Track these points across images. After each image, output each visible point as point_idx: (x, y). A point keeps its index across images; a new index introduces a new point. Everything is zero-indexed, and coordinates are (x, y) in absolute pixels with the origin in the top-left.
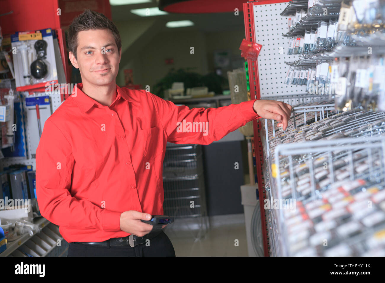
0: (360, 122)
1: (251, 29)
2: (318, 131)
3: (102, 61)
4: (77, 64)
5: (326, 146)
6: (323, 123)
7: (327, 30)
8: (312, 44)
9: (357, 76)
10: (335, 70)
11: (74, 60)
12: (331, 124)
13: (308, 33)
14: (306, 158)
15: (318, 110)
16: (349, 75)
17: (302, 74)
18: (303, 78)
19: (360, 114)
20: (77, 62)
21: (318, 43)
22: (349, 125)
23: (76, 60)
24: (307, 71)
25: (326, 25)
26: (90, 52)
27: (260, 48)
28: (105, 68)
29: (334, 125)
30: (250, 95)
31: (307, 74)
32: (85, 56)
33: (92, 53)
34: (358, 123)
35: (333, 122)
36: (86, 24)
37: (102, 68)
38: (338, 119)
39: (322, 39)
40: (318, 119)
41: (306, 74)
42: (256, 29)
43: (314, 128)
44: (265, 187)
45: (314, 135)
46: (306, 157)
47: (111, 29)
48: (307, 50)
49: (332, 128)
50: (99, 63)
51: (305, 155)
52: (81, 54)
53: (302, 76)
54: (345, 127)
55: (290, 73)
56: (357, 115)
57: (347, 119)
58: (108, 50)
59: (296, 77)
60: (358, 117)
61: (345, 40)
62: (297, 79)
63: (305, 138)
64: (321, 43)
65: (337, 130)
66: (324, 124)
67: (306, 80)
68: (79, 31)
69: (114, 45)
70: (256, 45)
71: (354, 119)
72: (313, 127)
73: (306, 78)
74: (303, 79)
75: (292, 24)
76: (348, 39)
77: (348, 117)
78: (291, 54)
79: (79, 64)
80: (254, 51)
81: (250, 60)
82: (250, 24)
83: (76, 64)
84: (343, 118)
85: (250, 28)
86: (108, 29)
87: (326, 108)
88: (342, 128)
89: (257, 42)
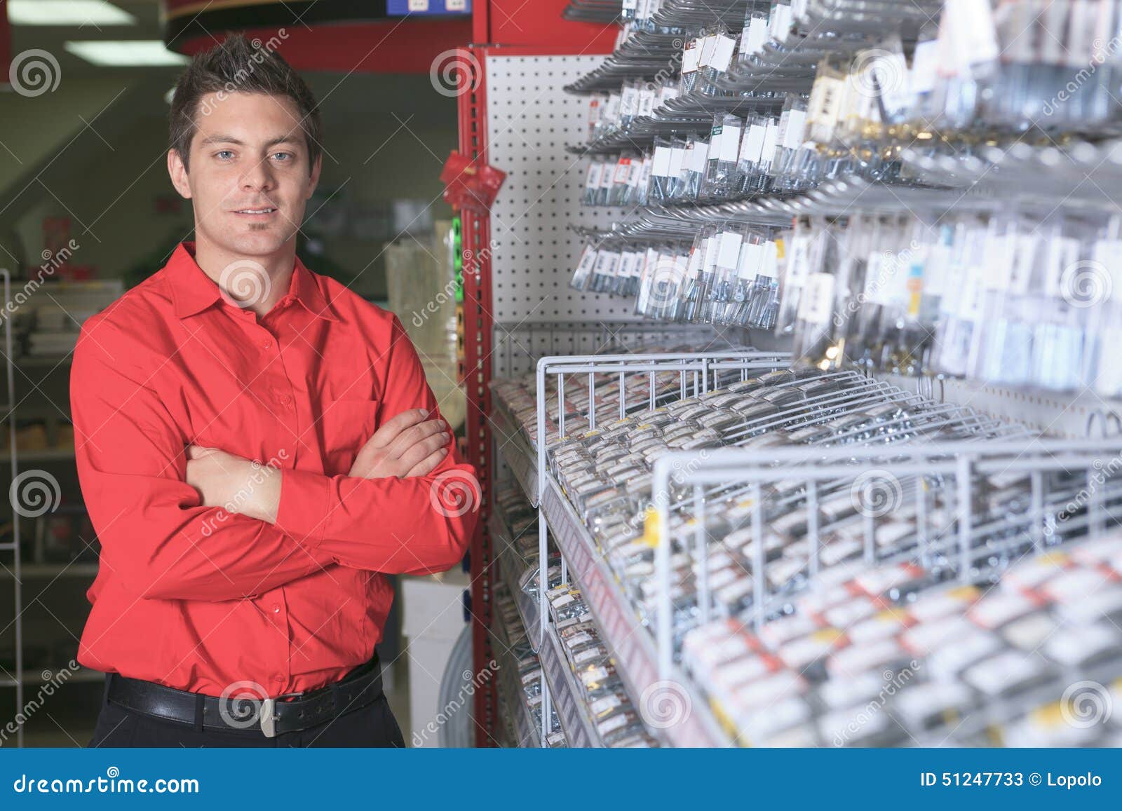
0: (816, 408)
1: (477, 125)
2: (701, 428)
3: (257, 180)
4: (188, 186)
5: (745, 466)
6: (709, 403)
7: (741, 141)
8: (674, 179)
9: (870, 270)
10: (798, 253)
11: (180, 174)
12: (737, 407)
13: (663, 145)
14: (688, 501)
15: (689, 367)
16: (845, 268)
17: (625, 263)
18: (627, 275)
19: (817, 384)
20: (190, 181)
21: (712, 174)
22: (793, 414)
23: (186, 176)
24: (640, 255)
25: (737, 126)
26: (227, 153)
27: (498, 182)
28: (263, 202)
29: (747, 412)
30: (462, 315)
31: (639, 263)
32: (211, 161)
33: (233, 155)
34: (809, 410)
35: (742, 404)
36: (226, 75)
37: (255, 201)
38: (754, 394)
39: (725, 164)
40: (690, 393)
41: (636, 263)
42: (491, 124)
43: (684, 417)
44: (521, 584)
45: (693, 439)
46: (685, 497)
47: (296, 98)
48: (659, 193)
49: (741, 421)
50: (248, 186)
51: (683, 492)
52: (200, 157)
53: (623, 270)
54: (778, 418)
55: (589, 257)
56: (810, 386)
57: (781, 396)
58: (281, 155)
59: (604, 270)
60: (810, 393)
61: (806, 171)
62: (605, 277)
63: (666, 444)
64: (720, 176)
65: (755, 425)
66: (711, 407)
67: (635, 281)
68: (203, 93)
69: (300, 142)
70: (488, 170)
71: (798, 397)
72: (679, 415)
73: (637, 274)
74: (628, 279)
75: (601, 118)
76: (814, 169)
77: (782, 392)
78: (593, 202)
79: (193, 186)
80: (481, 186)
81: (468, 213)
82: (473, 110)
83: (185, 184)
84: (769, 393)
85: (474, 120)
86: (289, 98)
87: (712, 362)
88: (770, 420)
89: (492, 162)
